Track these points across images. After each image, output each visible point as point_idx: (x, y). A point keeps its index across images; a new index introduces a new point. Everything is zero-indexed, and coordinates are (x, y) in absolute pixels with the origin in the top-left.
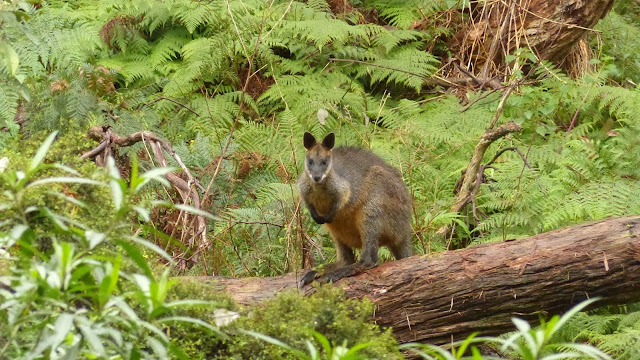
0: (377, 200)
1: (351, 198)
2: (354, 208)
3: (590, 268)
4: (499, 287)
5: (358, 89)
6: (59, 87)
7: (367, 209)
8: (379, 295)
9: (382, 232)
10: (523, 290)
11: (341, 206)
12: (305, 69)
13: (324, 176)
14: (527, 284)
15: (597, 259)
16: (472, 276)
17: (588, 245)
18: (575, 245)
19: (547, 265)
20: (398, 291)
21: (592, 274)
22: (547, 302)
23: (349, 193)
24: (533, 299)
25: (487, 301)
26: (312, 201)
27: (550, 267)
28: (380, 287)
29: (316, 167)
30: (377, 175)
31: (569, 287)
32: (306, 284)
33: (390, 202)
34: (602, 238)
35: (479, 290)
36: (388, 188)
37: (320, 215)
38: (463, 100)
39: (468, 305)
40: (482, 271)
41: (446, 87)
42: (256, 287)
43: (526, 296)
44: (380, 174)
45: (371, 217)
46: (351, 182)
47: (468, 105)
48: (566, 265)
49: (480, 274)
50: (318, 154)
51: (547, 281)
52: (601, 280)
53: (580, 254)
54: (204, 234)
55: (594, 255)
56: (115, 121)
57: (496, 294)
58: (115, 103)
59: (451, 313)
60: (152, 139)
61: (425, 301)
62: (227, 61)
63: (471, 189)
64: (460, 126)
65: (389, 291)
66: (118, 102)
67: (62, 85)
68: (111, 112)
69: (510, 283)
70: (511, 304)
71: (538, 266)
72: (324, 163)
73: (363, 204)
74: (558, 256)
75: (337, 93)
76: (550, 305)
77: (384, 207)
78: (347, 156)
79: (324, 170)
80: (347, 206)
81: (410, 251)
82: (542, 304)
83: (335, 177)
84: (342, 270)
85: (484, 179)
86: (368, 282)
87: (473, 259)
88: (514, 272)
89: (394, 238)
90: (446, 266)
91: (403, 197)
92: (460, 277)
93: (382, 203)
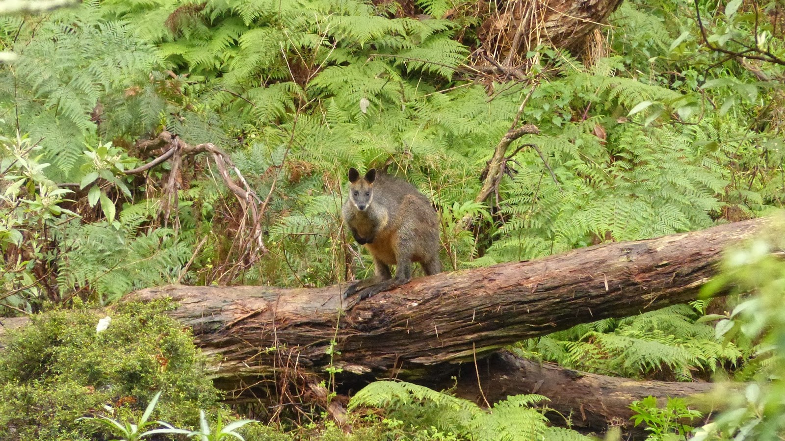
0: (410, 225)
1: (389, 222)
2: (391, 230)
3: (592, 287)
4: (515, 302)
5: (397, 78)
6: (132, 93)
7: (401, 233)
8: (411, 308)
9: (413, 252)
10: (536, 306)
11: (380, 229)
12: (349, 59)
13: (368, 206)
14: (539, 300)
15: (598, 280)
16: (491, 293)
17: (591, 267)
18: (580, 268)
19: (557, 285)
20: (427, 305)
21: (594, 293)
22: (556, 316)
23: (387, 218)
24: (543, 313)
25: (504, 314)
26: (355, 225)
27: (558, 287)
28: (413, 301)
29: (361, 198)
30: (410, 203)
31: (575, 303)
32: (348, 296)
33: (422, 227)
34: (603, 262)
35: (498, 305)
36: (419, 215)
37: (362, 237)
38: (489, 90)
39: (487, 318)
40: (501, 288)
41: (474, 75)
42: (305, 298)
43: (537, 311)
44: (413, 202)
45: (405, 240)
46: (389, 208)
47: (494, 96)
48: (572, 285)
49: (498, 291)
50: (362, 187)
51: (555, 298)
52: (602, 298)
53: (584, 276)
54: (260, 238)
55: (595, 277)
56: (181, 122)
57: (512, 309)
58: (181, 104)
59: (473, 324)
60: (215, 152)
61: (451, 314)
62: (279, 58)
63: (494, 181)
64: (487, 115)
65: (420, 304)
66: (184, 104)
67: (135, 90)
68: (178, 114)
69: (523, 299)
70: (525, 317)
71: (548, 285)
72: (367, 194)
73: (398, 228)
74: (565, 277)
75: (377, 84)
76: (558, 318)
77: (416, 230)
78: (384, 185)
79: (367, 200)
80: (385, 229)
81: (438, 267)
82: (551, 317)
83: (375, 206)
84: (380, 285)
85: (507, 170)
86: (401, 296)
87: (492, 277)
88: (528, 289)
89: (424, 257)
90: (468, 284)
91: (432, 222)
92: (481, 293)
93: (413, 228)
